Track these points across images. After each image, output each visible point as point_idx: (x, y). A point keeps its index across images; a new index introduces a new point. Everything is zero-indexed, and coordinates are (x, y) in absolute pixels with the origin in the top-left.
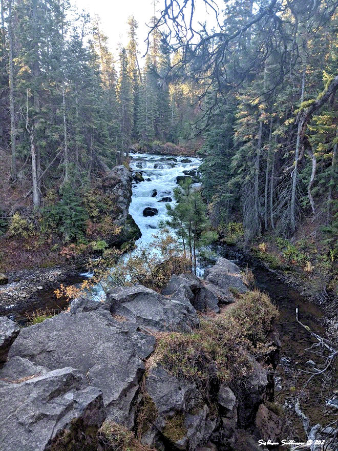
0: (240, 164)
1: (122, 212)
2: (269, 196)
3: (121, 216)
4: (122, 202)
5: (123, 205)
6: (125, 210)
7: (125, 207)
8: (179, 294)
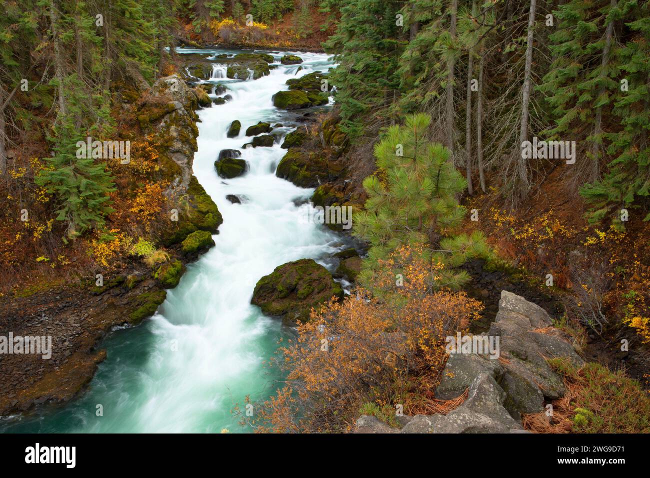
0: (417, 68)
1: (180, 172)
2: (473, 130)
3: (177, 179)
4: (178, 151)
5: (182, 157)
6: (186, 168)
7: (186, 161)
8: (483, 397)
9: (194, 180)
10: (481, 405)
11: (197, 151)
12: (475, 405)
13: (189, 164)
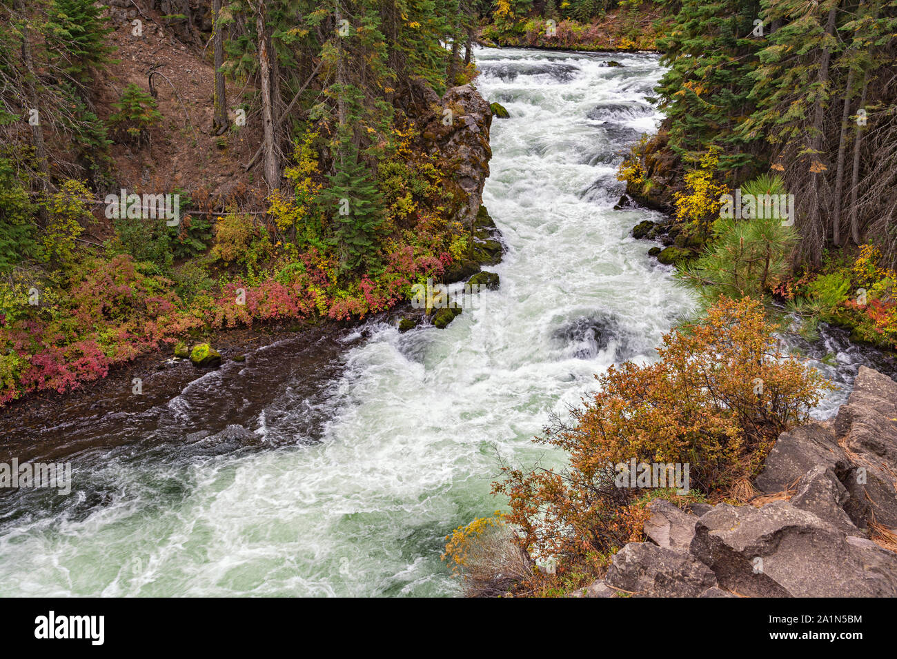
1: (467, 201)
3: (464, 209)
4: (467, 176)
5: (471, 183)
6: (474, 197)
7: (475, 188)
8: (817, 494)
9: (483, 212)
10: (813, 505)
11: (488, 176)
12: (805, 503)
13: (479, 191)
